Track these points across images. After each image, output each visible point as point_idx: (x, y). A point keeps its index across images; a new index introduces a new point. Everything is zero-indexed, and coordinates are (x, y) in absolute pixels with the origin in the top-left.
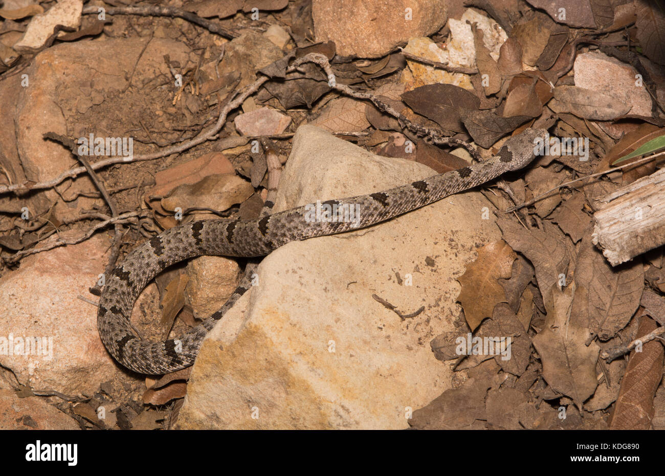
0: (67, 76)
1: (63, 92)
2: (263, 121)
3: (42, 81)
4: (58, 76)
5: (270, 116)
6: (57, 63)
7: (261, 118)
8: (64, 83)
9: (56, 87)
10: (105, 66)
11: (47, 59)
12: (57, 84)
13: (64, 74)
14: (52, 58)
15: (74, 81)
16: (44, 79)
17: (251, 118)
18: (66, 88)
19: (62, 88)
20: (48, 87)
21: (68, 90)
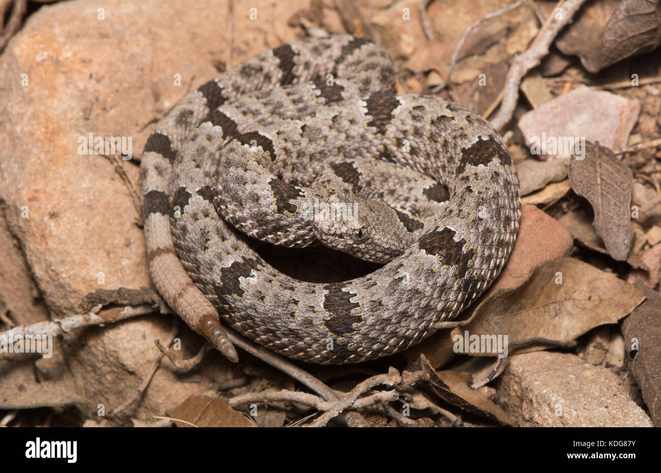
0: (98, 81)
1: (101, 119)
2: (584, 117)
3: (49, 102)
4: (81, 85)
5: (597, 106)
6: (69, 54)
7: (578, 112)
8: (97, 100)
9: (85, 110)
10: (167, 45)
11: (43, 50)
12: (84, 104)
13: (91, 76)
14: (55, 45)
15: (117, 91)
16: (52, 96)
17: (555, 116)
18: (104, 109)
19: (97, 111)
20: (65, 112)
21: (112, 112)
